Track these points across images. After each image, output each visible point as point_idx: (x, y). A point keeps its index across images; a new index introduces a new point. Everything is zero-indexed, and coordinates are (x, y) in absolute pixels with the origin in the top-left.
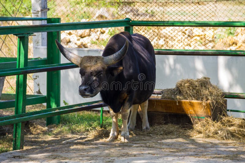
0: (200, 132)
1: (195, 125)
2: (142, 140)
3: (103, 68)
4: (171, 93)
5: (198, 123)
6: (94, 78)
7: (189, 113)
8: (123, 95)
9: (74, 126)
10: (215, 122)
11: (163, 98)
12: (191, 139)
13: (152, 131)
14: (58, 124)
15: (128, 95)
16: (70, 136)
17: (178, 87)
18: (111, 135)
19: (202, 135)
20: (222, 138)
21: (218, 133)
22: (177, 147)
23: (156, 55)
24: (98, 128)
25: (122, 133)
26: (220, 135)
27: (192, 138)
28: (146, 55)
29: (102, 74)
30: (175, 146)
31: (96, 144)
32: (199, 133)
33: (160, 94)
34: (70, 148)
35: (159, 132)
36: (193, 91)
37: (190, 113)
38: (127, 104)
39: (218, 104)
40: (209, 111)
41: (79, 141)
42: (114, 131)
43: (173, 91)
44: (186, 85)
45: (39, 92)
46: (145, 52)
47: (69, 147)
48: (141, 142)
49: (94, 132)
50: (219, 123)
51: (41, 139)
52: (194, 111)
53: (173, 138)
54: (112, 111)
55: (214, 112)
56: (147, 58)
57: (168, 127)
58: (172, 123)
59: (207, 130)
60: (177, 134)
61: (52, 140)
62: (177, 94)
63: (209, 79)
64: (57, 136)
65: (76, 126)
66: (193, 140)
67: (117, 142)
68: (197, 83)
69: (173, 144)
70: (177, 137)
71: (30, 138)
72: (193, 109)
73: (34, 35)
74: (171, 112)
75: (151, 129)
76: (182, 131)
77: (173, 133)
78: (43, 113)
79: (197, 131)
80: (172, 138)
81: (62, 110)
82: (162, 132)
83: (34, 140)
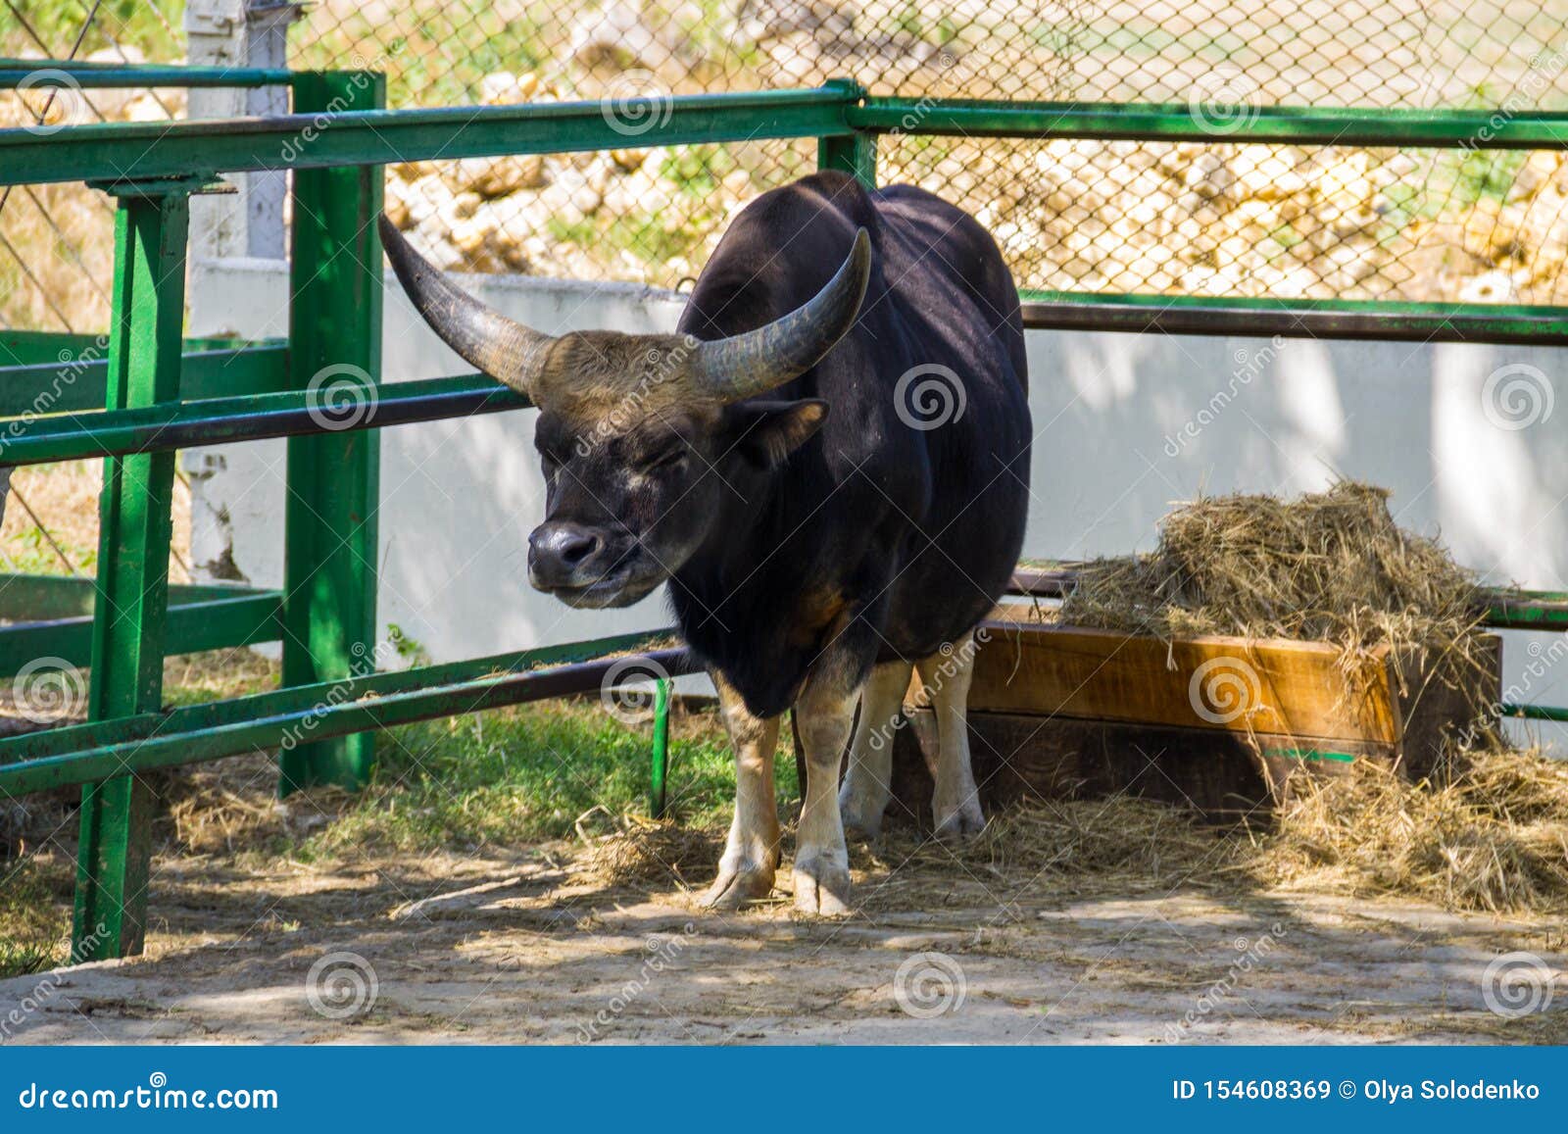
0: (1322, 857)
1: (1290, 808)
2: (934, 902)
3: (697, 418)
4: (1125, 587)
5: (1308, 794)
6: (635, 482)
7: (1249, 727)
8: (815, 599)
9: (464, 804)
10: (1425, 788)
11: (1071, 623)
12: (1262, 902)
13: (997, 844)
14: (361, 784)
15: (845, 597)
16: (441, 865)
17: (1172, 551)
18: (726, 865)
19: (1332, 875)
20: (1469, 894)
21: (1447, 864)
22: (1168, 955)
23: (1027, 333)
24: (638, 818)
25: (806, 852)
26: (1456, 875)
27: (1271, 894)
28: (970, 332)
29: (683, 453)
30: (1158, 946)
31: (626, 928)
32: (1314, 862)
33: (1054, 594)
34: (457, 948)
35: (1044, 849)
36: (1273, 577)
37: (1254, 722)
38: (838, 661)
39: (1440, 669)
40: (1381, 715)
41: (512, 902)
42: (746, 841)
43: (1141, 572)
44: (1232, 532)
45: (227, 566)
46: (964, 314)
47: (449, 942)
48: (925, 916)
49: (615, 846)
50: (1449, 797)
51: (247, 886)
52: (1285, 711)
53: (1142, 892)
54: (735, 708)
55: (1417, 717)
56: (977, 355)
57: (1105, 818)
58: (1133, 792)
59: (1366, 840)
60: (1163, 867)
61: (326, 892)
62: (1165, 593)
63: (1382, 495)
64: (359, 869)
65: (480, 798)
66: (1277, 910)
67: (768, 914)
68: (1301, 522)
69: (1144, 931)
70: (1166, 888)
71: (172, 875)
72: (1277, 697)
73: (222, 186)
74: (1126, 714)
75: (992, 829)
76: (1197, 843)
77: (1138, 859)
78: (278, 713)
79: (1304, 848)
80: (1133, 895)
81: (401, 696)
82: (1067, 852)
83: (207, 888)
